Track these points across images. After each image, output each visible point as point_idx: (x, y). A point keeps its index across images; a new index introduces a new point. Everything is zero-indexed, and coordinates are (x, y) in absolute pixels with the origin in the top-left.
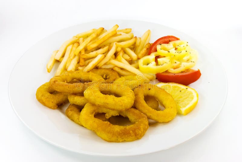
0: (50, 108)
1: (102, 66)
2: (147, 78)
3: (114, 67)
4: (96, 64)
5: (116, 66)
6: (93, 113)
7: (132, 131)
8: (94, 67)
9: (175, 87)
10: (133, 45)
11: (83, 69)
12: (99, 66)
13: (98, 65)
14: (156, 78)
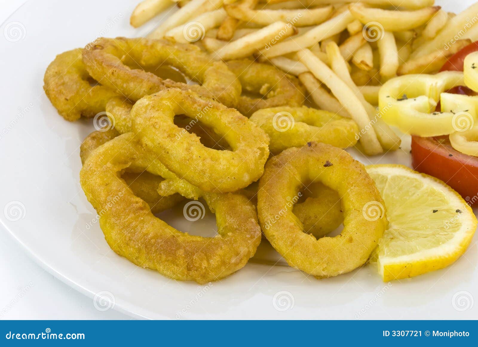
0: (60, 112)
1: (277, 57)
2: (379, 139)
3: (304, 73)
4: (258, 47)
5: (310, 73)
6: (126, 162)
7: (186, 252)
8: (249, 51)
9: (432, 193)
10: (412, 30)
11: (219, 48)
12: (261, 55)
13: (261, 52)
14: (411, 152)
